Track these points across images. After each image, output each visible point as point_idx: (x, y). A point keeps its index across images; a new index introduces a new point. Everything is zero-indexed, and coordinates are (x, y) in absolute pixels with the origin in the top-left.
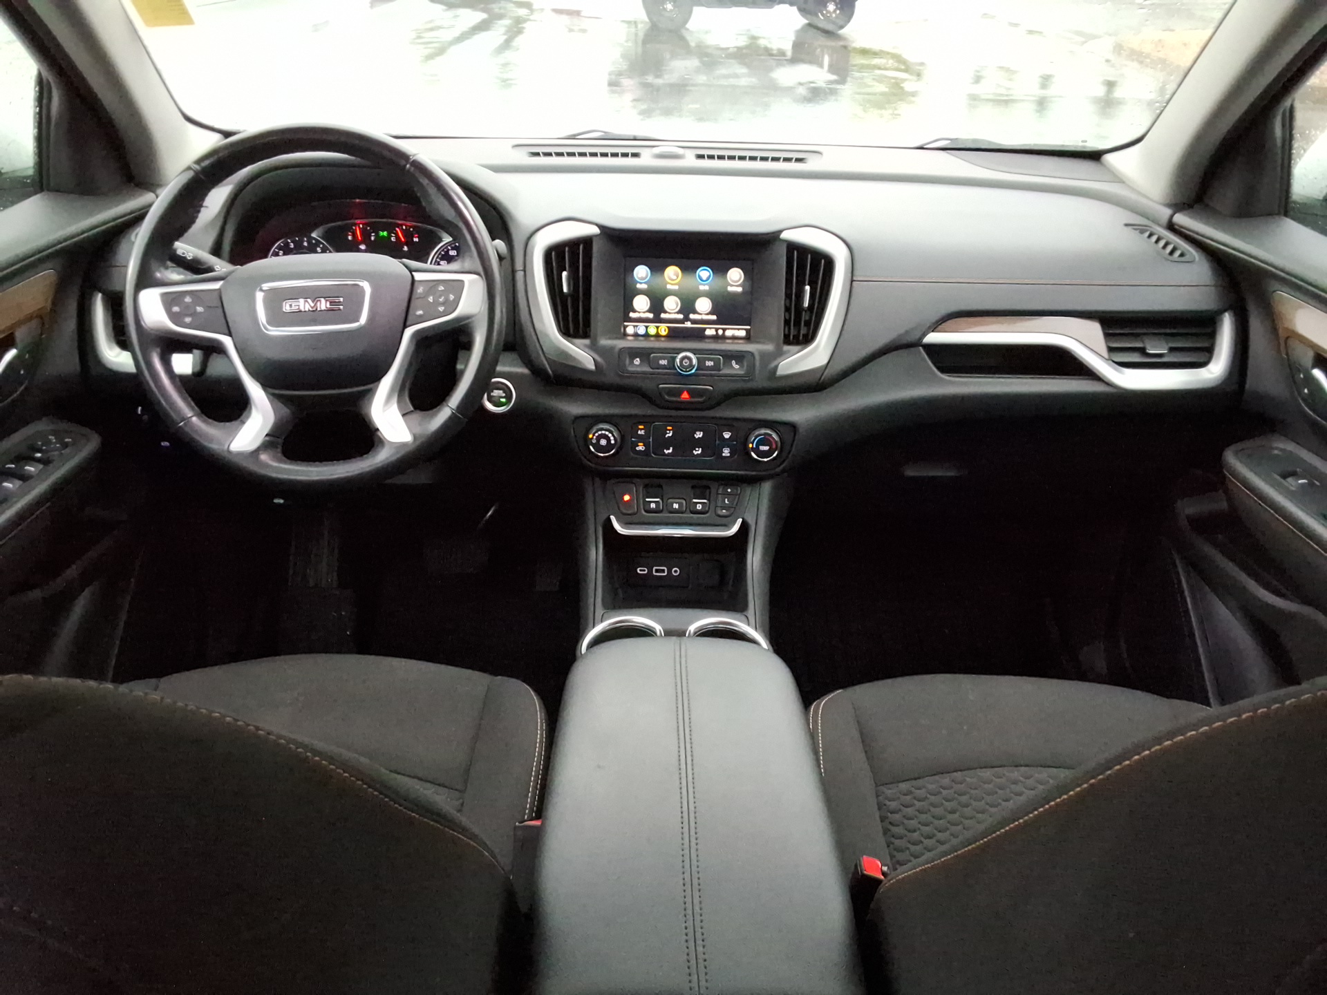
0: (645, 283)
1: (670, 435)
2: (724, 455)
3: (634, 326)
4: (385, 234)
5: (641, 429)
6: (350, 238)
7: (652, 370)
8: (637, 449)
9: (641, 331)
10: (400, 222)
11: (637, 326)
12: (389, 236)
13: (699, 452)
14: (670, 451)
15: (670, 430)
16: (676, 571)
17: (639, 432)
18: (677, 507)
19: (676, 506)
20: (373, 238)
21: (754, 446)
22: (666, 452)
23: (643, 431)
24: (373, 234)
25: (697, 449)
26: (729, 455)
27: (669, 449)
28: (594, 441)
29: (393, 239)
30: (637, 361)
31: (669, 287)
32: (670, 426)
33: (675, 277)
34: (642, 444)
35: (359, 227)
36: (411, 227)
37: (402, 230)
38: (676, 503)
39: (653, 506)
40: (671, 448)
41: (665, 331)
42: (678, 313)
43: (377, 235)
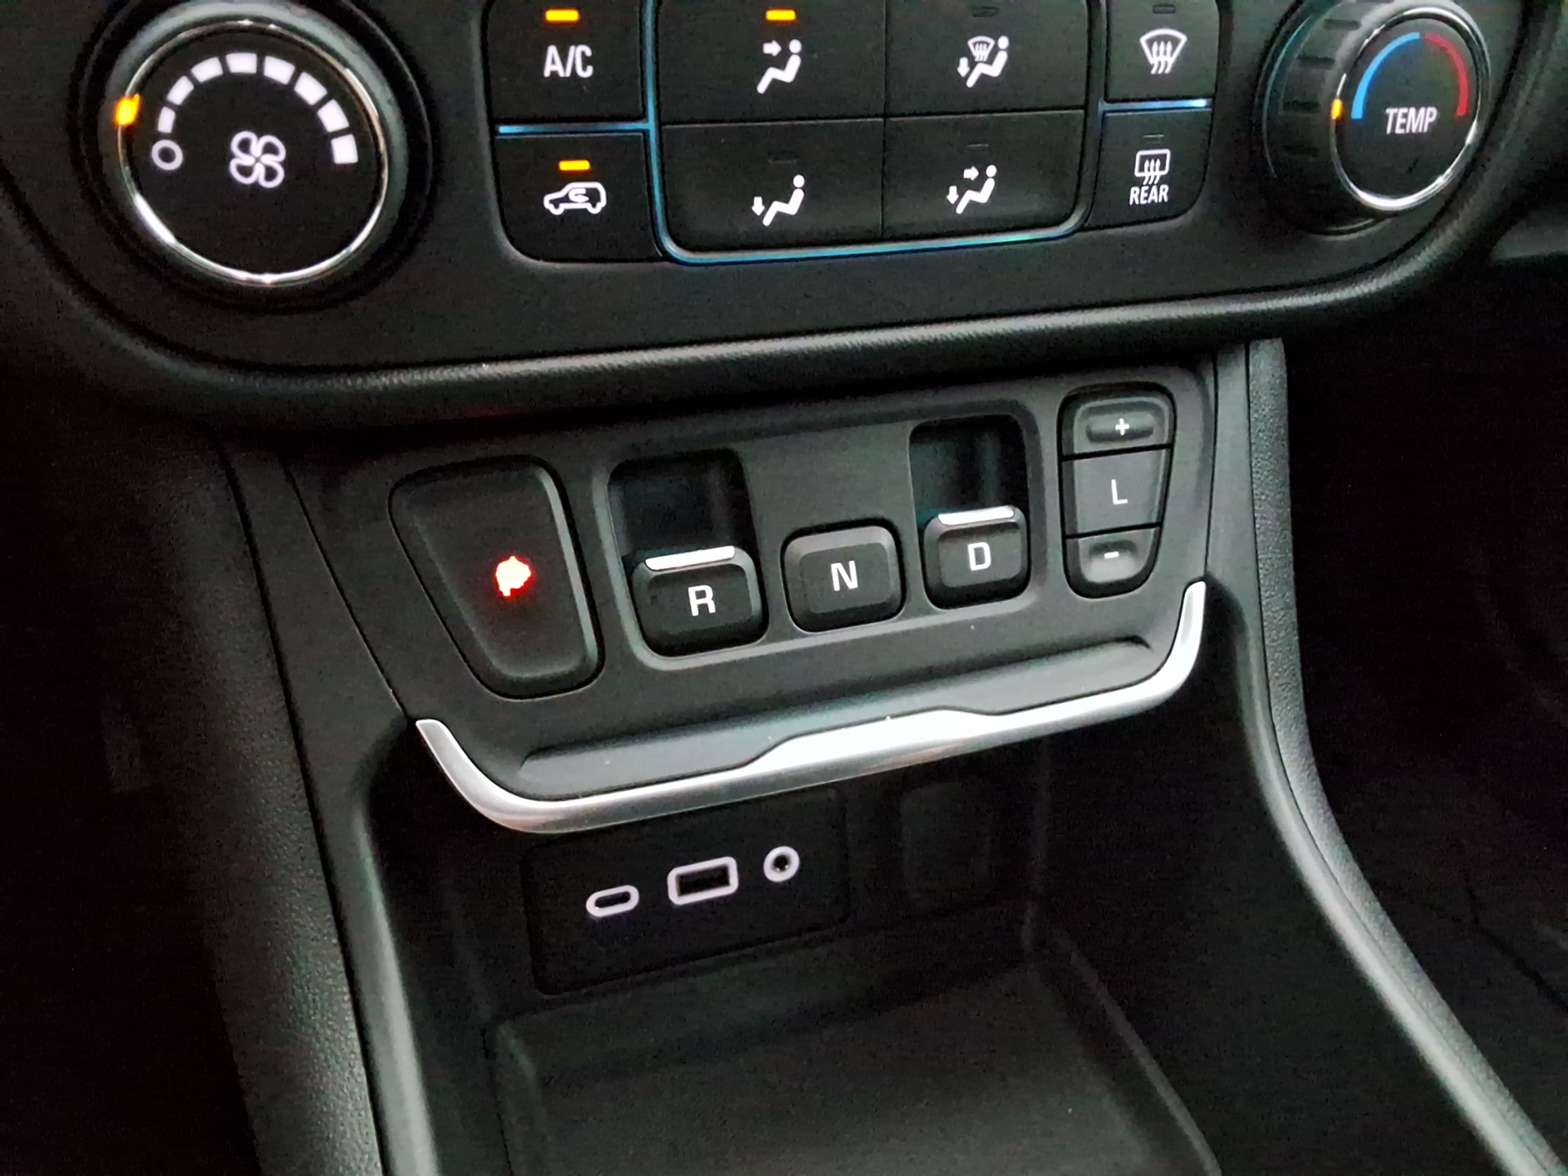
1: (788, 74)
2: (1136, 196)
5: (565, 37)
13: (983, 196)
15: (783, 33)
16: (781, 863)
17: (553, 64)
18: (852, 583)
19: (845, 577)
21: (1357, 112)
22: (767, 212)
23: (578, 52)
25: (971, 173)
26: (1162, 194)
27: (781, 193)
28: (169, 156)
34: (583, 165)
38: (844, 556)
39: (701, 599)
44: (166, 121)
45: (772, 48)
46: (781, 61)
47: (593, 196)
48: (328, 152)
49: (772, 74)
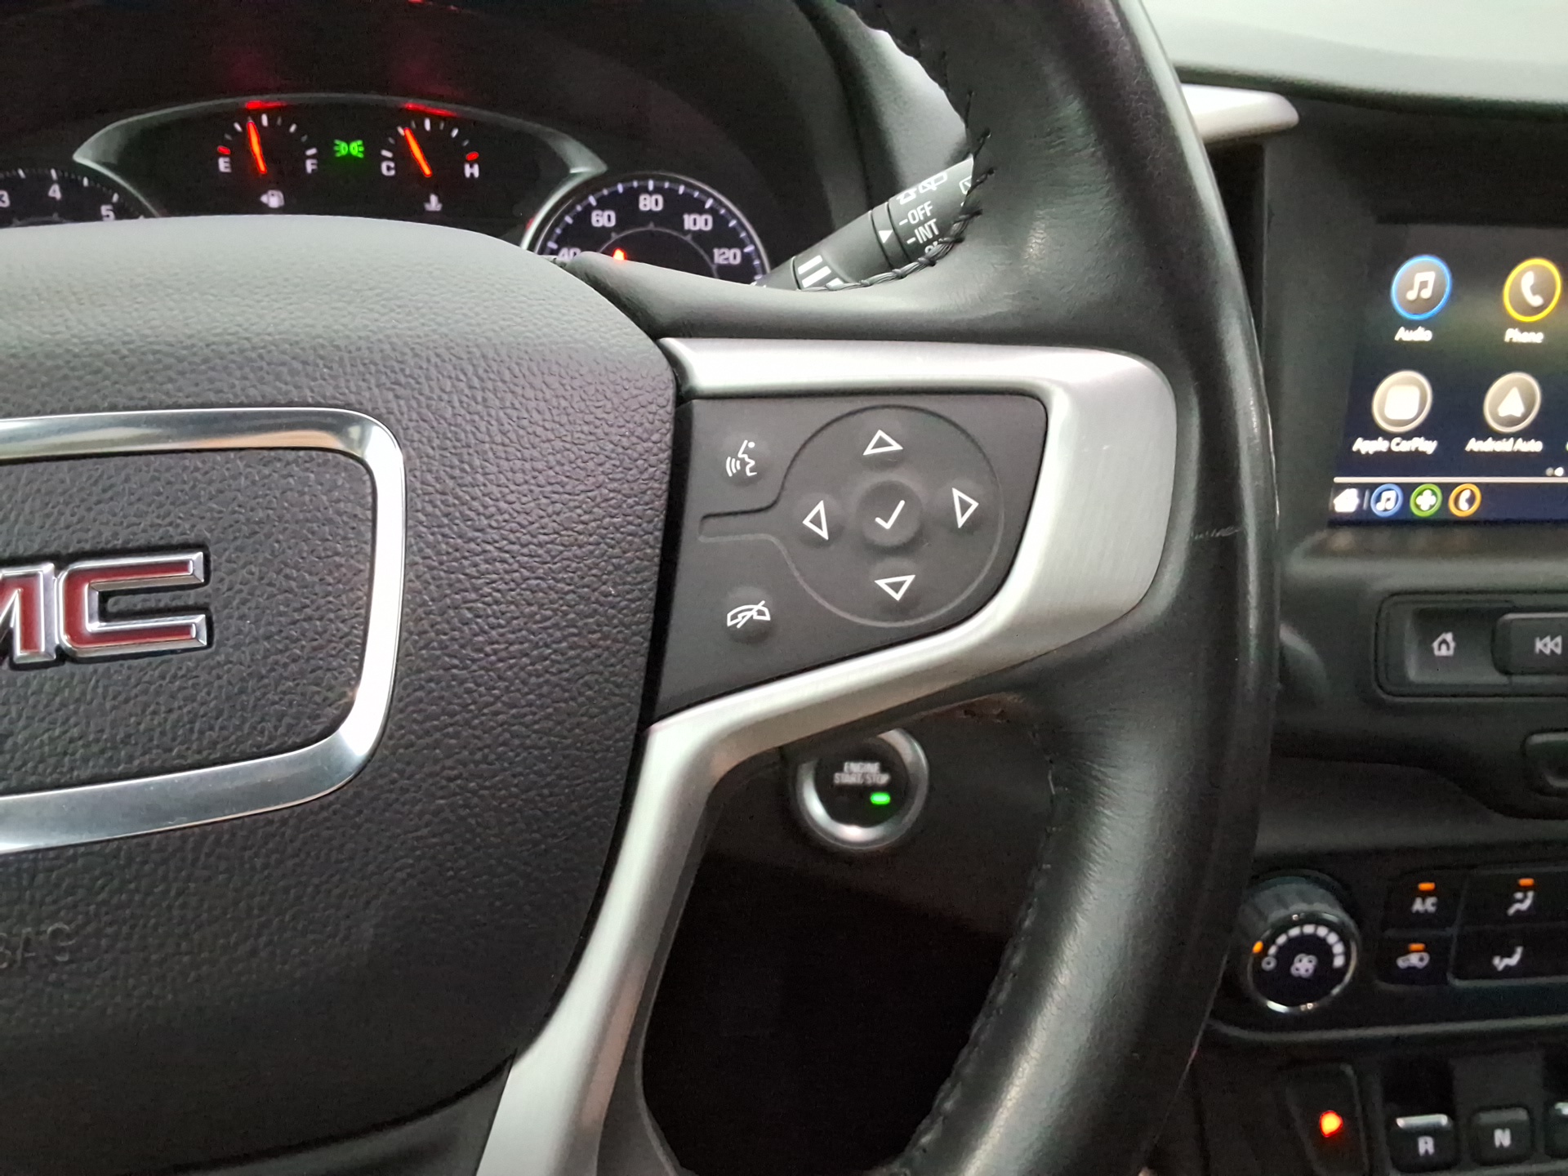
0: (1426, 324)
1: (1525, 906)
3: (1362, 488)
4: (356, 148)
5: (1425, 895)
6: (223, 165)
7: (1503, 679)
8: (1402, 963)
9: (1387, 504)
10: (410, 104)
11: (1373, 487)
12: (373, 156)
14: (1514, 961)
15: (1525, 889)
17: (1418, 906)
18: (1507, 1143)
19: (1503, 1138)
20: (310, 166)
22: (1500, 963)
23: (1431, 901)
24: (312, 152)
27: (1510, 955)
28: (1269, 964)
29: (387, 169)
30: (1445, 646)
31: (1513, 335)
32: (1527, 876)
33: (1536, 301)
34: (1419, 946)
35: (258, 123)
36: (452, 122)
37: (419, 134)
38: (1503, 1127)
39: (1426, 1145)
40: (1519, 950)
41: (1471, 501)
42: (1526, 435)
43: (325, 156)
44: (1273, 950)
45: (1519, 895)
46: (1521, 901)
47: (1421, 959)
48: (1332, 961)
49: (1517, 906)
